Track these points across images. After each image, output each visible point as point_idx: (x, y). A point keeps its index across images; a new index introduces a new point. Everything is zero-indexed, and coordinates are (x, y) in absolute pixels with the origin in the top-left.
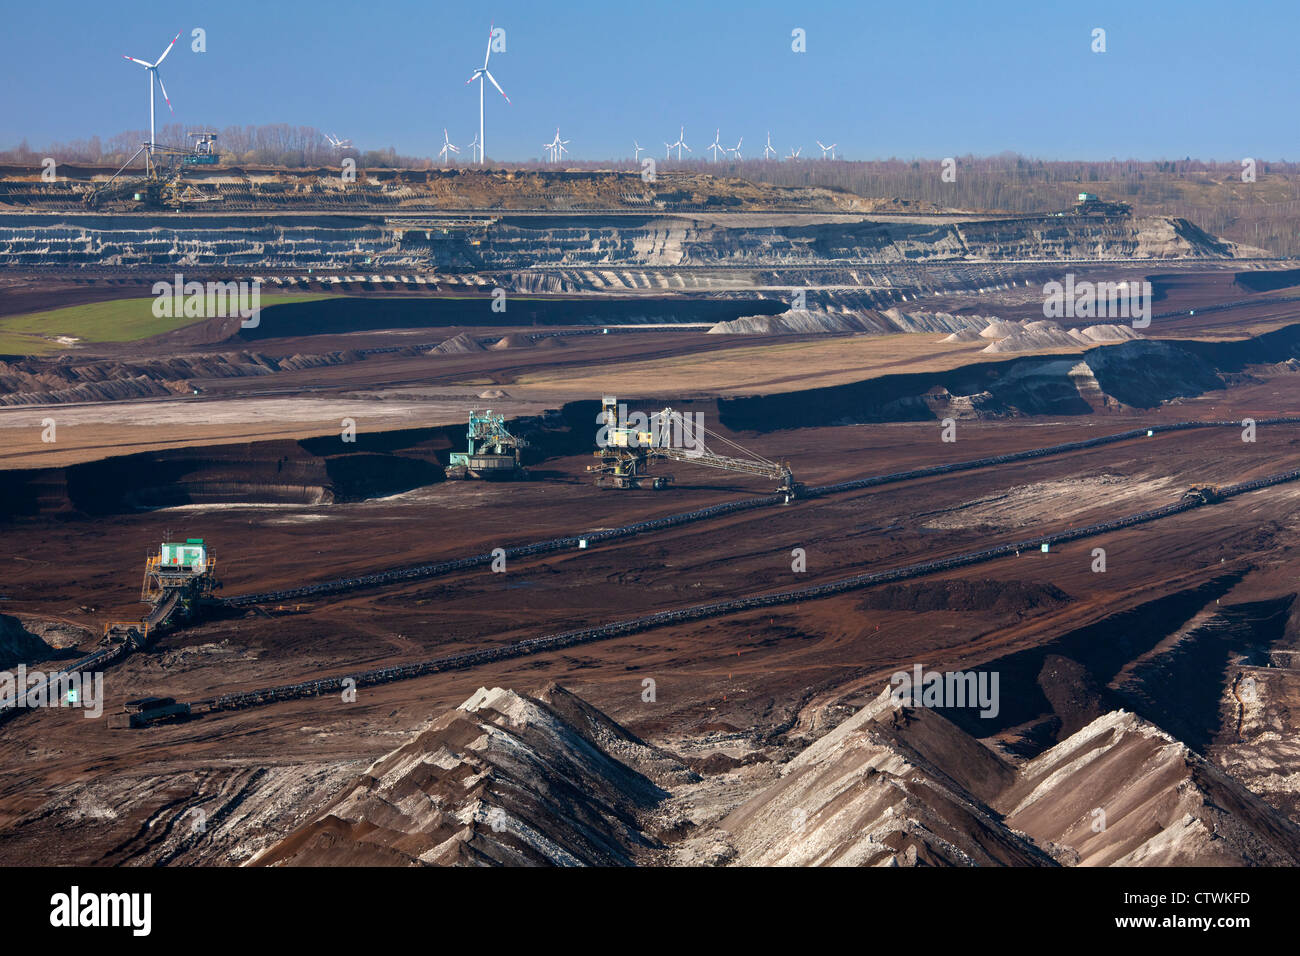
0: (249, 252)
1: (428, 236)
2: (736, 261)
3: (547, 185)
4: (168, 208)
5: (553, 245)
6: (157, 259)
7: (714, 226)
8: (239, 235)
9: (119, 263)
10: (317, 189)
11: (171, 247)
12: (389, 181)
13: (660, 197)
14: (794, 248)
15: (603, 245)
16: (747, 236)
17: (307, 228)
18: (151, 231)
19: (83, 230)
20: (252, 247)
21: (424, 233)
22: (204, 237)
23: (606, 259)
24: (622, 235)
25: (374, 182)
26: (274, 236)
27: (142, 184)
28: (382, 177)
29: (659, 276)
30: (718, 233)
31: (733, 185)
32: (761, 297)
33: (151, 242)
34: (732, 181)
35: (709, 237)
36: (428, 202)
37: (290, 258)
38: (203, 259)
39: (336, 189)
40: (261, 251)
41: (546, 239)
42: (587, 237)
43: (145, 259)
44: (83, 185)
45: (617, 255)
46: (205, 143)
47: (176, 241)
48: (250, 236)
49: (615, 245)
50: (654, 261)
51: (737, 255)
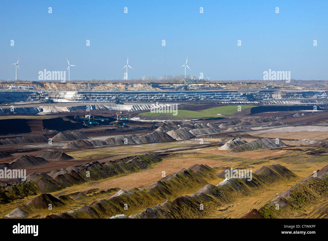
0: (211, 98)
1: (247, 94)
2: (291, 98)
3: (247, 85)
4: (189, 90)
5: (259, 96)
6: (197, 99)
7: (286, 92)
8: (209, 95)
9: (192, 100)
10: (210, 86)
11: (199, 97)
12: (221, 85)
13: (267, 87)
14: (300, 96)
15: (267, 96)
16: (292, 94)
17: (220, 93)
18: (195, 94)
19: (185, 94)
20: (211, 97)
21: (246, 94)
22: (204, 95)
23: (268, 98)
24: (270, 94)
25: (219, 85)
26: (214, 95)
27: (183, 86)
28: (220, 84)
29: (283, 101)
30: (287, 93)
31: (277, 85)
32: (306, 105)
33: (196, 96)
34: (276, 84)
35: (285, 94)
36: (228, 88)
37: (218, 99)
38: (204, 99)
39: (213, 86)
40: (213, 97)
41: (258, 95)
42: (264, 94)
43: (195, 99)
44: (172, 86)
45: (270, 98)
46: (194, 78)
47: (199, 96)
48: (211, 95)
49: (269, 96)
50: (276, 99)
51: (290, 97)
